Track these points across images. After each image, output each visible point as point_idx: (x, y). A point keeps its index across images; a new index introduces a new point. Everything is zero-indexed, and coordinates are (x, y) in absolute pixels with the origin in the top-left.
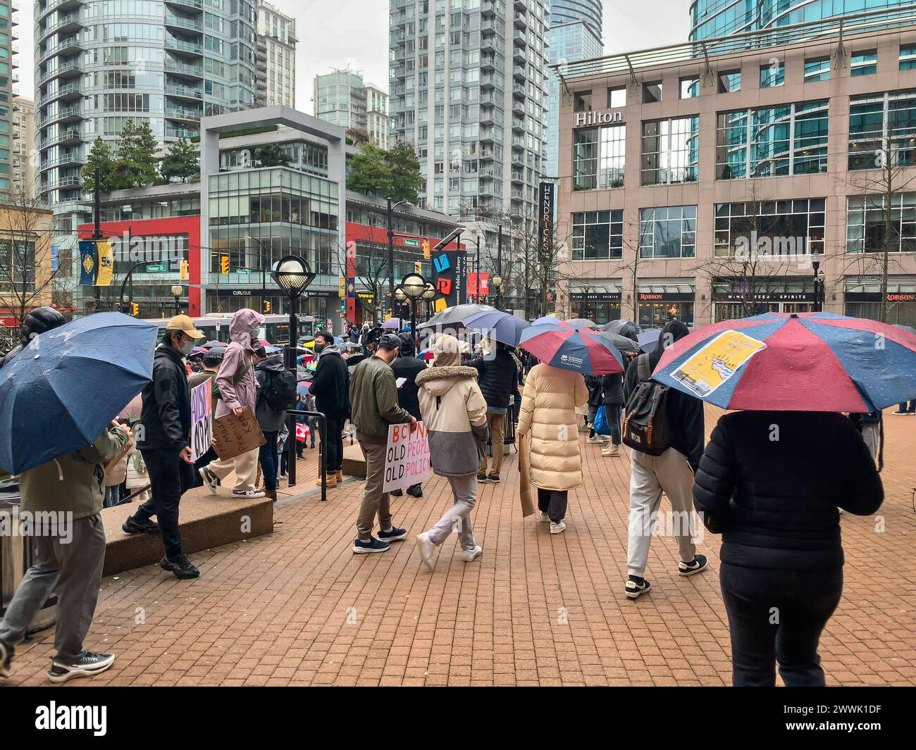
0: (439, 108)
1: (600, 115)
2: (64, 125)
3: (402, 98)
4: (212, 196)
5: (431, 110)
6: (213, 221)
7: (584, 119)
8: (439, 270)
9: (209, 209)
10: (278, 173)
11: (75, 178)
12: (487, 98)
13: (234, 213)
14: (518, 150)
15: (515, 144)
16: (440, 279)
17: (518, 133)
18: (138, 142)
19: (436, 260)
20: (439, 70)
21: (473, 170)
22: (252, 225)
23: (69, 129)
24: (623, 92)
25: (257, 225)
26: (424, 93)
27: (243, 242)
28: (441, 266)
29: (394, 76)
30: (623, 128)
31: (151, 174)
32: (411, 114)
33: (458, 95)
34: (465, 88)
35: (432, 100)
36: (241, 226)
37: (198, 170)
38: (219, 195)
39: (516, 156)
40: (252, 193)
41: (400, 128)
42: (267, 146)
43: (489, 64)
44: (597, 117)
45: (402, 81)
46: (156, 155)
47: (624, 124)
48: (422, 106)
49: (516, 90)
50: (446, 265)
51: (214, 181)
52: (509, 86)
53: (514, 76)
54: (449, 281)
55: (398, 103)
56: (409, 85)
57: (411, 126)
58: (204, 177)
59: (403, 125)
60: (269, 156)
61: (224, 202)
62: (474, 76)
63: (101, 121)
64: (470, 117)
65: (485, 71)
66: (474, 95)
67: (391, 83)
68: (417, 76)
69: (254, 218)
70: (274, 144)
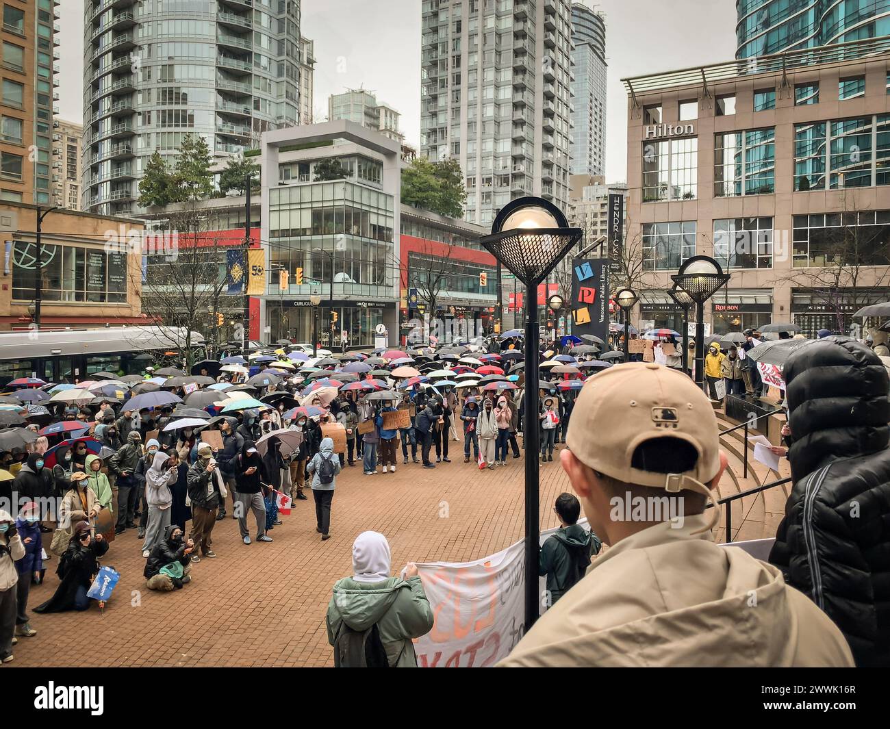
0: (471, 124)
1: (670, 127)
2: (115, 140)
3: (434, 115)
4: (272, 209)
5: (464, 126)
6: (273, 233)
7: (655, 131)
8: (581, 278)
9: (270, 221)
10: (342, 186)
11: (127, 192)
12: (519, 115)
13: (295, 225)
14: (547, 165)
15: (545, 159)
16: (582, 288)
17: (548, 148)
18: (194, 156)
19: (577, 269)
20: (471, 87)
21: (505, 184)
22: (314, 237)
23: (121, 144)
24: (695, 105)
25: (319, 237)
26: (456, 111)
27: (304, 253)
28: (584, 275)
29: (425, 94)
30: (695, 141)
31: (207, 187)
32: (443, 131)
33: (490, 111)
34: (498, 105)
35: (464, 116)
36: (303, 238)
37: (258, 184)
38: (278, 208)
39: (546, 171)
40: (315, 205)
41: (432, 144)
42: (327, 160)
43: (521, 81)
44: (668, 129)
45: (435, 98)
46: (212, 169)
47: (696, 136)
48: (454, 123)
49: (546, 107)
50: (589, 273)
51: (275, 194)
52: (539, 103)
53: (545, 94)
54: (593, 291)
55: (429, 121)
56: (441, 102)
57: (443, 142)
58: (264, 190)
59: (435, 141)
60: (330, 170)
61: (285, 215)
62: (507, 93)
63: (153, 136)
64: (501, 132)
65: (518, 88)
66: (506, 112)
67: (423, 100)
68: (450, 93)
69: (316, 230)
70: (334, 157)
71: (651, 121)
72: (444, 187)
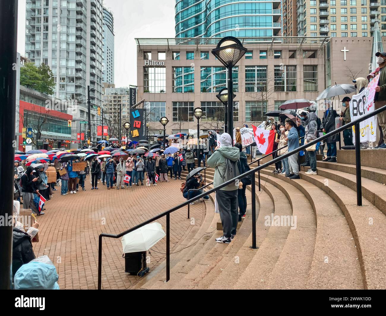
0: (54, 51)
1: (155, 62)
3: (33, 44)
5: (50, 52)
7: (148, 63)
8: (135, 117)
12: (79, 50)
14: (92, 75)
15: (91, 72)
16: (135, 121)
17: (93, 67)
19: (133, 113)
20: (54, 33)
21: (72, 82)
26: (46, 44)
29: (27, 33)
30: (165, 69)
32: (38, 53)
33: (64, 46)
34: (68, 44)
35: (50, 46)
39: (92, 77)
41: (32, 58)
43: (80, 34)
44: (154, 63)
45: (33, 36)
47: (165, 67)
48: (45, 49)
49: (91, 48)
50: (138, 115)
52: (89, 46)
53: (91, 42)
54: (140, 122)
55: (30, 46)
56: (37, 38)
57: (38, 58)
59: (34, 57)
62: (72, 39)
64: (70, 57)
65: (78, 37)
66: (73, 48)
67: (27, 36)
68: (42, 34)
71: (146, 59)
72: (43, 79)
